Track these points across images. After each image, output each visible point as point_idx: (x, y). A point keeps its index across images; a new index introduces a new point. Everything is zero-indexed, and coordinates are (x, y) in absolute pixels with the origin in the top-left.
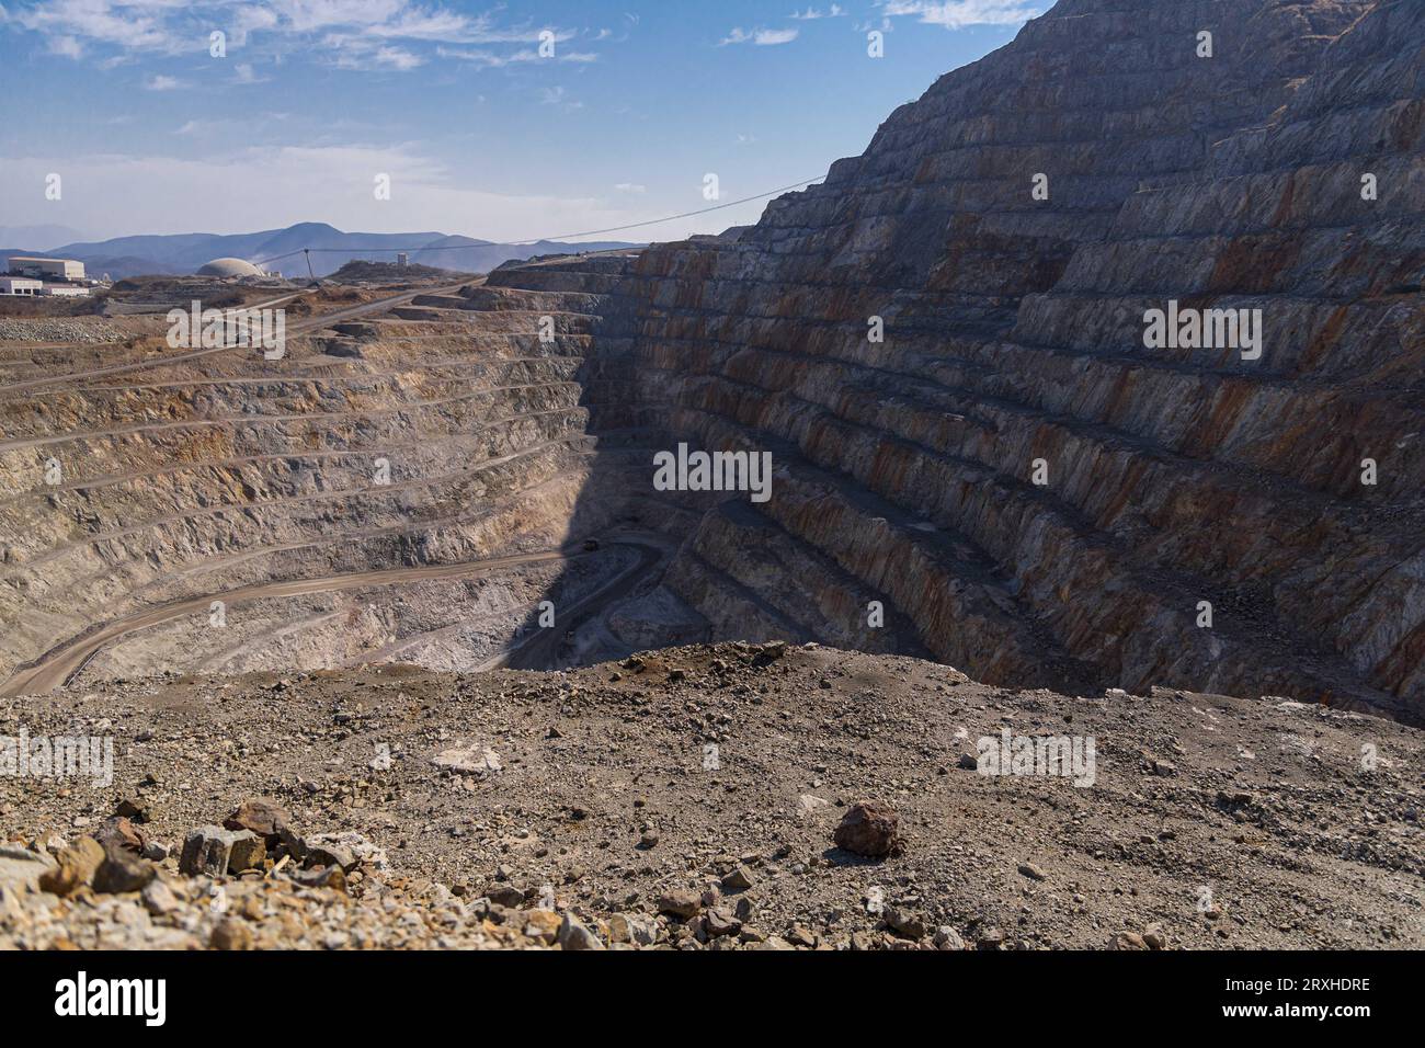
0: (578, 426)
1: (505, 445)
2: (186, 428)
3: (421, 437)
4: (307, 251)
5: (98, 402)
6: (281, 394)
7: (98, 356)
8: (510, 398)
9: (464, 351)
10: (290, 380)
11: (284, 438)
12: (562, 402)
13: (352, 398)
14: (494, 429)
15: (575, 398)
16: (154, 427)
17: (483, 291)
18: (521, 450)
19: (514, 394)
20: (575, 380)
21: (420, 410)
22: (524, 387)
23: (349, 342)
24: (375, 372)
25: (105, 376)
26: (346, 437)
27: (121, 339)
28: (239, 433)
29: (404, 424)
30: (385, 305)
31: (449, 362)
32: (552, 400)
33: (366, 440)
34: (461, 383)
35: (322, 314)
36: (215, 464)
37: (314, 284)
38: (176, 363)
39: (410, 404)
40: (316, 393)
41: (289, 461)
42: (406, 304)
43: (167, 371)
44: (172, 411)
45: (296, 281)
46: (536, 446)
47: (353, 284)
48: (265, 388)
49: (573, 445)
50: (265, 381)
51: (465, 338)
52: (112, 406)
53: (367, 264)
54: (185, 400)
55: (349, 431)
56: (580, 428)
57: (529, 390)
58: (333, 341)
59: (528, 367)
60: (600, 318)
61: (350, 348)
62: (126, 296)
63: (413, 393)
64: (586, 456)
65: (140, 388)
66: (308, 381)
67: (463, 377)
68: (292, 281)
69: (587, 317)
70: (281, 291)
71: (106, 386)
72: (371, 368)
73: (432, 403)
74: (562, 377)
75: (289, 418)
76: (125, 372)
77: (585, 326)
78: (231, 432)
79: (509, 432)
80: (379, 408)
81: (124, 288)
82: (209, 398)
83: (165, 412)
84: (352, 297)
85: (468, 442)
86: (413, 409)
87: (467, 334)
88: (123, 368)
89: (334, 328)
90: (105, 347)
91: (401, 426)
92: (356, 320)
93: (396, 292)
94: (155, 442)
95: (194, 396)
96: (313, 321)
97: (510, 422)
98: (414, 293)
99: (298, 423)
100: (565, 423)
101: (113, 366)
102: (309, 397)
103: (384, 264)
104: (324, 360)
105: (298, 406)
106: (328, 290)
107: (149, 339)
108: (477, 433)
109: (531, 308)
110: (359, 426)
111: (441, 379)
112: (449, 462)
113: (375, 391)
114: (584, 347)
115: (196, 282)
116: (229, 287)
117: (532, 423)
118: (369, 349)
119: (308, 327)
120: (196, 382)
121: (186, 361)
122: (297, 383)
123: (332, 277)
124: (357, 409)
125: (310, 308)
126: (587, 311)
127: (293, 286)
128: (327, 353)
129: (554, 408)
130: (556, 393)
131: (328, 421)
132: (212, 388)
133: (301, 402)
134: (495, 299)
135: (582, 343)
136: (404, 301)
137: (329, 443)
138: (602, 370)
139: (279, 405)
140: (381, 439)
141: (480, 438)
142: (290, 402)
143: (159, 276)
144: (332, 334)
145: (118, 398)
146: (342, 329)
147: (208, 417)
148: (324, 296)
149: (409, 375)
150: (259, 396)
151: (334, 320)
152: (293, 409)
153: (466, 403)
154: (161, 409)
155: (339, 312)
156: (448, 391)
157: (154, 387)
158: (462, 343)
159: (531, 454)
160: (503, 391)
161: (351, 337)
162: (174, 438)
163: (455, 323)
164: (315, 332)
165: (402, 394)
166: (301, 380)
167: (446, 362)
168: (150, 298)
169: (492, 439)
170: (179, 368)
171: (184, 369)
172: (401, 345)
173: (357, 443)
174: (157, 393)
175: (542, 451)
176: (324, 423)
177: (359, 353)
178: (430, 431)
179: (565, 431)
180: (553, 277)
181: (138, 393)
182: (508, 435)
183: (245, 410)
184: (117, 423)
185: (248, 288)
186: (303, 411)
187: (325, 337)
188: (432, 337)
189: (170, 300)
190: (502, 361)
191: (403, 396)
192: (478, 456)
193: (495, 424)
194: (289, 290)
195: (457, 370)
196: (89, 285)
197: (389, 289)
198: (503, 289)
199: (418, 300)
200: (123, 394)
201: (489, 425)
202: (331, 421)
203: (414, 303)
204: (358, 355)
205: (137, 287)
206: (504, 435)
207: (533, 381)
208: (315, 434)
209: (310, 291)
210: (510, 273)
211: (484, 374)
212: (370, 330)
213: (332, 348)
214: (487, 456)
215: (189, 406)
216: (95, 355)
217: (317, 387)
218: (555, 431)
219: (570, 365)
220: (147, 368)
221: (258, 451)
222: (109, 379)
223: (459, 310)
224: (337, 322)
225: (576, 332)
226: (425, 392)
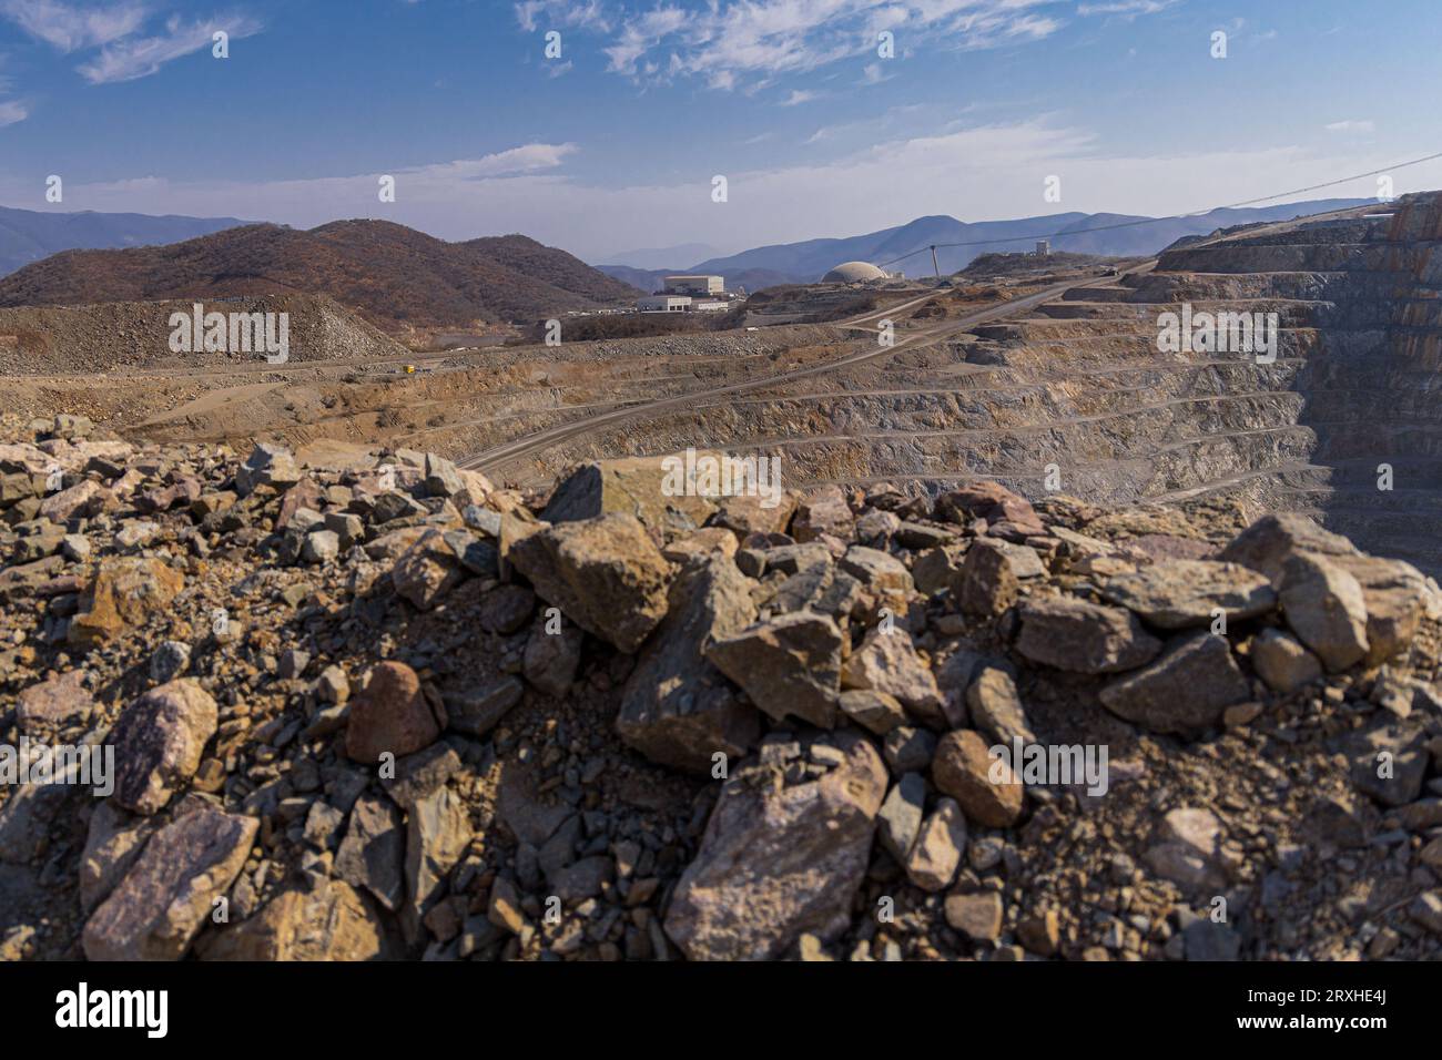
0: (1295, 452)
1: (1189, 474)
2: (824, 442)
3: (1077, 461)
4: (933, 248)
5: (746, 414)
6: (919, 407)
7: (746, 369)
8: (1195, 412)
9: (1131, 354)
10: (928, 393)
11: (922, 456)
12: (1270, 419)
13: (996, 413)
14: (1174, 453)
15: (1291, 415)
16: (795, 441)
17: (1156, 279)
18: (1211, 482)
19: (1200, 408)
20: (1293, 388)
21: (1077, 427)
22: (1214, 400)
23: (992, 347)
24: (1022, 381)
25: (753, 389)
26: (989, 458)
27: (764, 351)
28: (876, 450)
29: (1057, 444)
30: (1029, 303)
31: (1112, 369)
32: (1255, 416)
33: (1012, 462)
34: (1128, 394)
35: (958, 316)
36: (851, 482)
37: (944, 283)
38: (817, 374)
39: (1065, 420)
40: (956, 406)
41: (926, 483)
42: (1055, 300)
43: (808, 382)
44: (812, 425)
45: (923, 281)
46: (1235, 477)
47: (987, 280)
48: (903, 401)
49: (1289, 479)
50: (903, 393)
51: (1133, 338)
52: (759, 419)
53: (1001, 257)
54: (824, 413)
55: (992, 450)
56: (1298, 455)
57: (1221, 404)
58: (974, 347)
59: (1219, 373)
60: (1329, 304)
61: (994, 355)
62: (765, 307)
63: (1068, 407)
64: (1308, 494)
65: (783, 401)
66: (948, 392)
67: (1130, 387)
68: (920, 281)
69: (1308, 304)
70: (912, 294)
71: (754, 399)
72: (1017, 377)
73: (1091, 419)
74: (1270, 385)
75: (925, 434)
76: (772, 384)
77: (1304, 317)
78: (867, 449)
79: (1194, 458)
80: (1028, 424)
81: (760, 299)
82: (847, 411)
83: (806, 426)
84: (991, 295)
85: (1139, 469)
86: (1068, 426)
87: (1134, 333)
88: (769, 381)
89: (974, 332)
90: (754, 359)
91: (1054, 447)
92: (998, 321)
93: (1041, 286)
94: (796, 457)
95: (833, 410)
96: (949, 324)
97: (1196, 445)
98: (1064, 287)
99: (936, 440)
100: (1276, 448)
101: (759, 378)
102: (949, 411)
103: (1020, 255)
104: (965, 368)
105: (937, 422)
106: (964, 289)
107: (791, 351)
108: (1151, 457)
109: (1223, 296)
110: (1005, 446)
111: (1102, 390)
112: (1115, 493)
113: (1023, 404)
114: (1304, 345)
115: (823, 289)
116: (858, 292)
117: (1226, 446)
118: (1015, 354)
119: (944, 332)
120: (835, 395)
121: (825, 372)
122: (936, 395)
123: (961, 273)
124: (1002, 425)
125: (944, 310)
126: (1308, 296)
127: (921, 287)
128: (968, 360)
129: (1259, 427)
130: (1261, 407)
131: (967, 439)
132: (850, 401)
133: (939, 416)
134: (1173, 287)
135: (1301, 339)
136: (1052, 297)
137: (970, 465)
138: (1333, 375)
139: (916, 420)
140: (1030, 461)
141: (1154, 464)
142: (928, 417)
143: (789, 286)
144: (972, 339)
145: (765, 410)
146: (982, 333)
147: (846, 433)
148: (959, 296)
149: (1062, 385)
150: (896, 409)
151: (973, 323)
152: (930, 424)
153: (1135, 419)
154: (802, 423)
155: (976, 313)
156: (1111, 405)
157: (796, 400)
158: (1129, 344)
159: (1227, 488)
160: (1185, 405)
161: (994, 342)
162: (814, 453)
163: (1119, 320)
164: (952, 338)
165: (1055, 409)
166: (940, 391)
167: (1107, 368)
168: (784, 308)
169: (1172, 466)
170: (819, 380)
171: (823, 381)
172: (1054, 350)
173: (1002, 465)
174: (798, 406)
175: (1242, 484)
176: (964, 442)
177: (1004, 360)
178: (1089, 453)
179: (1276, 458)
180: (1255, 253)
181: (782, 406)
182: (1193, 463)
183: (881, 424)
184: (763, 437)
185: (878, 293)
186: (942, 427)
187: (965, 342)
188: (1090, 339)
189: (803, 308)
190: (1183, 366)
191: (1056, 411)
192: (1153, 488)
193: (1175, 447)
194: (920, 292)
195: (1122, 378)
196: (727, 299)
197: (1036, 282)
198: (1184, 275)
199: (1068, 295)
200: (769, 407)
201: (1167, 448)
202: (971, 438)
203: (1064, 298)
204: (1004, 363)
205: (772, 298)
206: (1188, 462)
207: (1227, 391)
208: (954, 454)
209: (943, 291)
210: (1191, 254)
211: (1158, 383)
212: (1014, 333)
213: (972, 355)
214: (1164, 488)
215: (828, 420)
216: (745, 368)
217: (958, 400)
218: (1261, 458)
219: (1282, 369)
220: (790, 380)
221: (894, 471)
222: (757, 392)
223: (1123, 304)
224: (975, 325)
225: (1291, 325)
226: (1083, 405)
